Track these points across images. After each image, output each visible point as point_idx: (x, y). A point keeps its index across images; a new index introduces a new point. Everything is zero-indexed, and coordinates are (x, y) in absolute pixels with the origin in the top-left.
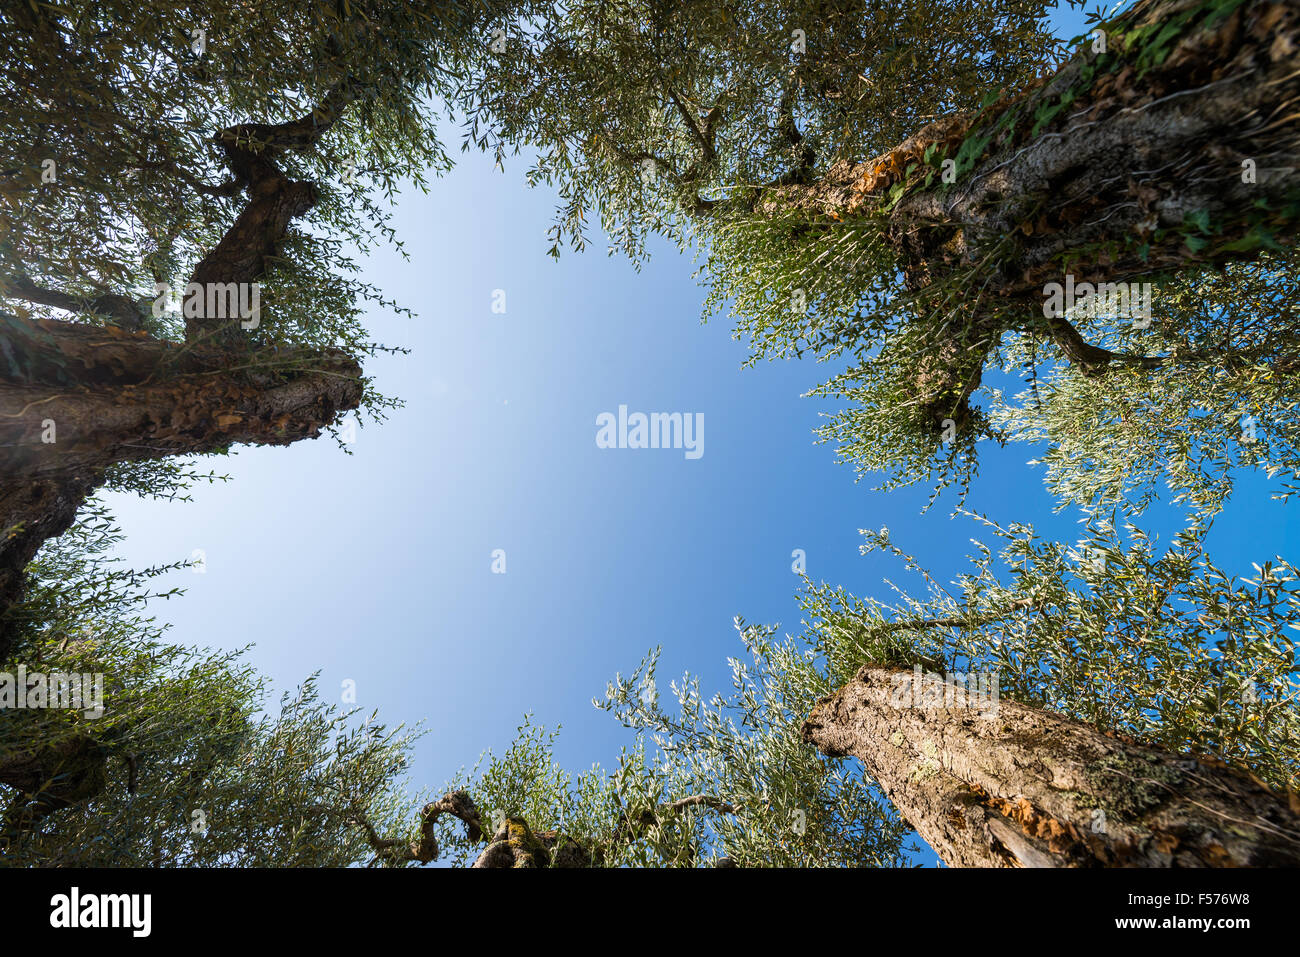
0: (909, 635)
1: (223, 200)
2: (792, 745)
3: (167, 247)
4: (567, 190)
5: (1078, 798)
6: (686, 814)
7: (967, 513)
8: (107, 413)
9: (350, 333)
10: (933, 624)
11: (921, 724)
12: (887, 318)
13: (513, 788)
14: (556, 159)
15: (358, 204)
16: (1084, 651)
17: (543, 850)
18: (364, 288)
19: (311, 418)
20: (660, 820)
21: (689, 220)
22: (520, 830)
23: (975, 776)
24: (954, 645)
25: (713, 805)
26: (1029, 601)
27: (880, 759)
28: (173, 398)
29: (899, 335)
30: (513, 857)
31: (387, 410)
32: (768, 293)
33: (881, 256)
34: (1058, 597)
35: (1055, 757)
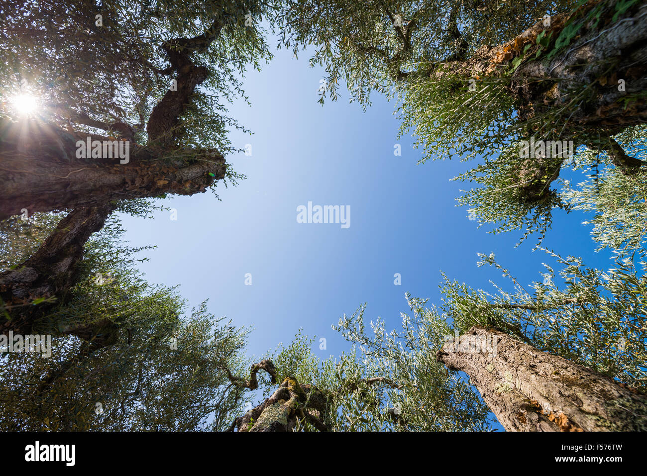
0: (502, 311)
1: (166, 77)
2: (431, 359)
3: (144, 100)
4: (329, 68)
5: (598, 420)
6: (374, 386)
7: (542, 249)
8: (106, 177)
9: (223, 142)
10: (516, 307)
11: (505, 363)
12: (505, 137)
13: (291, 363)
14: (325, 51)
15: (227, 78)
16: (606, 331)
17: (303, 394)
18: (229, 120)
19: (201, 183)
20: (360, 389)
21: (393, 83)
22: (294, 383)
23: (534, 396)
24: (527, 319)
25: (388, 383)
26: (575, 300)
27: (479, 377)
28: (136, 171)
29: (511, 147)
30: (289, 395)
31: (239, 180)
32: (435, 123)
33: (504, 100)
34: (593, 299)
35: (585, 394)
